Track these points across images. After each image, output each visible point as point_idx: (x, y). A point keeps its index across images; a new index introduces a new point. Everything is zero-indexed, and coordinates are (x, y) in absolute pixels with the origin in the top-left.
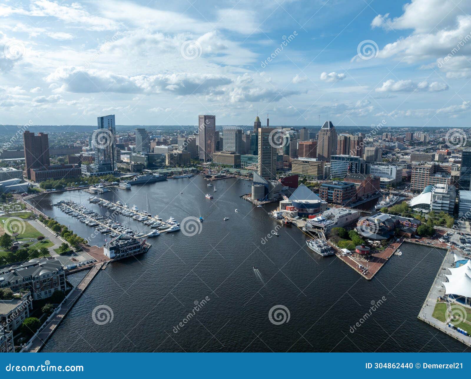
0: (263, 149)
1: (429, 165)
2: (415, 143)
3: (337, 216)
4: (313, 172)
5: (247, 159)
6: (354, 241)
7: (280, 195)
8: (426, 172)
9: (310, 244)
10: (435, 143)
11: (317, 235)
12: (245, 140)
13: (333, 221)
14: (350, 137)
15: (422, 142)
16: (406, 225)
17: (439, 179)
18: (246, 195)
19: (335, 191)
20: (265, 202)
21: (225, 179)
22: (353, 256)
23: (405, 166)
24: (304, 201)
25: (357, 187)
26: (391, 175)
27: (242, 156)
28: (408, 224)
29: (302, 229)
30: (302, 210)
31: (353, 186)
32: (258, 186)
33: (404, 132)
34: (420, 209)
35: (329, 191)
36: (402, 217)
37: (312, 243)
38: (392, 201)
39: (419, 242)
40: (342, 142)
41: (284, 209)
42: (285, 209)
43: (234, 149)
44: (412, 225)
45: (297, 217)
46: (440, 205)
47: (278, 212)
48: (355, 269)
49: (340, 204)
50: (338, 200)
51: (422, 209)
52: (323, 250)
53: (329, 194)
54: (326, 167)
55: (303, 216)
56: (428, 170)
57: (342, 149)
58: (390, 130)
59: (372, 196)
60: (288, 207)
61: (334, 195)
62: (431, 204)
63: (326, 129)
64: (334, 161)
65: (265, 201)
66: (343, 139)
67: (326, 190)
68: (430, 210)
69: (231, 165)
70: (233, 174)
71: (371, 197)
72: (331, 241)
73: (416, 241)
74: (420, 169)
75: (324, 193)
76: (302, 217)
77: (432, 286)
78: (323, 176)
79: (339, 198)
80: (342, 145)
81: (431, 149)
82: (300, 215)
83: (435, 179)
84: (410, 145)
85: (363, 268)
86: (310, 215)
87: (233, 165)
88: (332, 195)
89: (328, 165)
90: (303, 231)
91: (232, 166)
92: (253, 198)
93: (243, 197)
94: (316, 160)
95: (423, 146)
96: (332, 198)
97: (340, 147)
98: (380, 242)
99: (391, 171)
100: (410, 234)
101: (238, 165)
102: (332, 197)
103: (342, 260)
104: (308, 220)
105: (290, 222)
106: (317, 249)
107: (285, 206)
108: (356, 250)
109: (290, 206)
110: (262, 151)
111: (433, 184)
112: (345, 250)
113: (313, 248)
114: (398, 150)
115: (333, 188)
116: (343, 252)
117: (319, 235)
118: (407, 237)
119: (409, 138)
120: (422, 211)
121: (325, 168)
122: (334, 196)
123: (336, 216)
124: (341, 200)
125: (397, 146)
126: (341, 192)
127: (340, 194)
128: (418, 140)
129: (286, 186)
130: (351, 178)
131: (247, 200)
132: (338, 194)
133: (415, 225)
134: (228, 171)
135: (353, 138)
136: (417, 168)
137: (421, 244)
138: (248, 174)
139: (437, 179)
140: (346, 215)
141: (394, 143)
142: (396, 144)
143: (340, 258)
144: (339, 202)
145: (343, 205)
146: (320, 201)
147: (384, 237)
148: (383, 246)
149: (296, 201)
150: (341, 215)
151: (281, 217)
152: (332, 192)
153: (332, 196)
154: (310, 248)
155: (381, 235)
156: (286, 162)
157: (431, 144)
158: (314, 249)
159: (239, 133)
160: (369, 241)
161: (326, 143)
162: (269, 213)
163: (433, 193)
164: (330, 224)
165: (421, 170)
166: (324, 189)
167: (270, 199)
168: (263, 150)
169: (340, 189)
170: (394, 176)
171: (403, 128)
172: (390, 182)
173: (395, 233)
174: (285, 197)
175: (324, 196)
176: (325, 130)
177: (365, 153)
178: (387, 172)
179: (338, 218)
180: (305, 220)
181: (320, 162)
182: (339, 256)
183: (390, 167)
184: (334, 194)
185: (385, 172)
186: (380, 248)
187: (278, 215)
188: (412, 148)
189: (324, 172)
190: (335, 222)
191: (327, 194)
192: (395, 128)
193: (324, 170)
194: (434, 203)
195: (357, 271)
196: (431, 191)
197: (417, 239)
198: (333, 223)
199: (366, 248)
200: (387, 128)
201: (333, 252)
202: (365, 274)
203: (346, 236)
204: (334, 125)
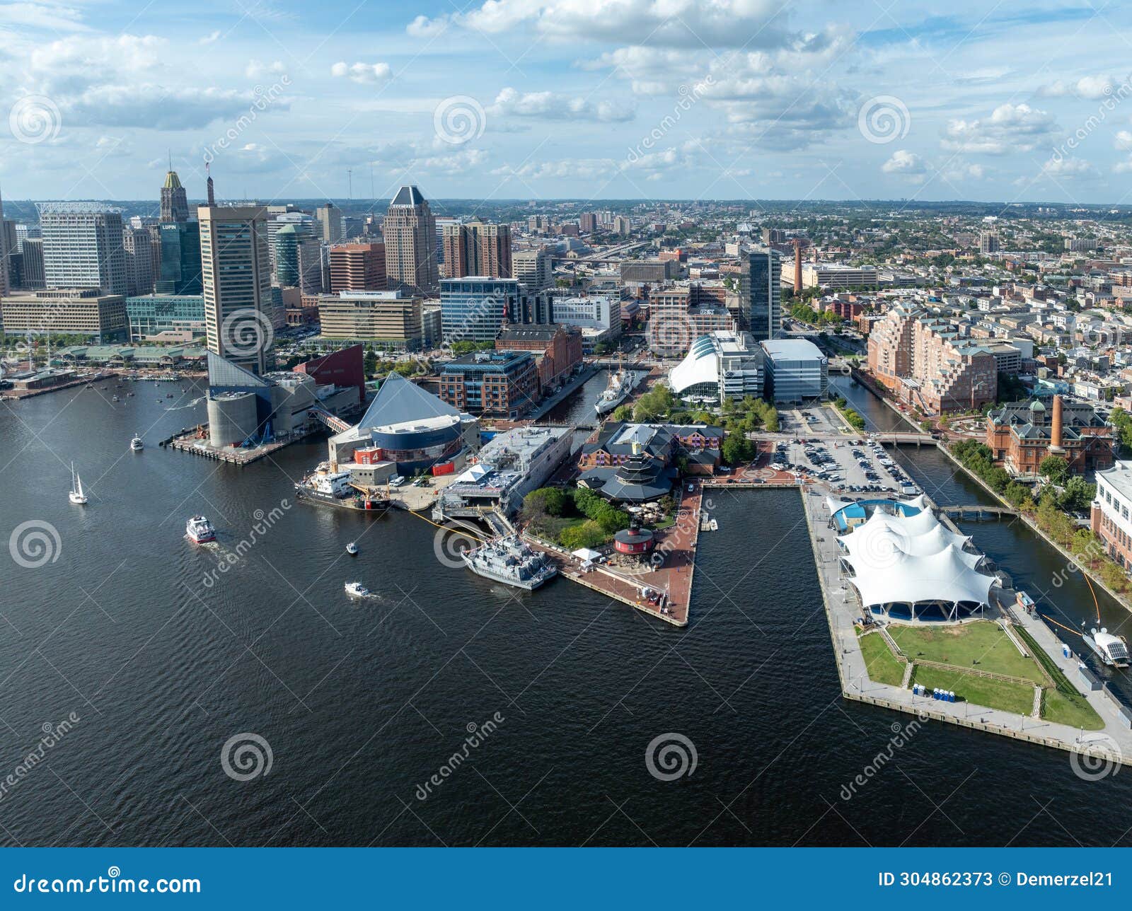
0: (221, 274)
1: (682, 288)
2: (604, 237)
3: (526, 454)
4: (391, 329)
5: (152, 309)
6: (602, 519)
7: (313, 416)
8: (680, 306)
9: (479, 562)
10: (644, 236)
11: (483, 526)
12: (130, 247)
13: (516, 470)
14: (475, 228)
15: (616, 236)
16: (694, 444)
17: (708, 319)
18: (185, 433)
19: (488, 380)
20: (265, 450)
21: (75, 386)
22: (611, 565)
23: (616, 293)
24: (411, 427)
25: (539, 361)
26: (599, 320)
27: (130, 300)
28: (698, 442)
29: (430, 518)
30: (410, 456)
31: (528, 361)
32: (233, 398)
33: (567, 212)
34: (698, 397)
35: (468, 383)
36: (679, 426)
37: (485, 558)
38: (625, 386)
39: (736, 482)
40: (457, 242)
41: (346, 462)
42: (352, 460)
43: (93, 278)
44: (707, 442)
45: (397, 480)
46: (740, 381)
47: (334, 475)
48: (633, 604)
49: (503, 415)
50: (497, 404)
51: (701, 397)
52: (525, 570)
53: (469, 392)
54: (425, 312)
55: (417, 471)
56: (684, 301)
57: (458, 260)
58: (535, 208)
59: (573, 379)
60: (362, 454)
61: (483, 392)
62: (719, 381)
63: (404, 206)
64: (450, 294)
65: (265, 443)
66: (457, 233)
67: (459, 379)
68: (719, 395)
69: (89, 333)
70: (104, 365)
71: (569, 382)
72: (533, 533)
73: (730, 481)
74: (667, 298)
75: (456, 391)
76: (413, 475)
77: (824, 595)
78: (420, 339)
79: (500, 399)
80: (457, 252)
81: (641, 251)
82: (407, 472)
83: (701, 319)
84: (595, 243)
85: (655, 594)
86: (437, 465)
87: (98, 333)
88: (478, 392)
89: (430, 307)
90: (435, 521)
91: (93, 338)
92: (214, 440)
93: (175, 442)
94: (397, 295)
95: (622, 244)
96: (480, 403)
97: (452, 256)
98: (656, 504)
99: (598, 309)
100: (710, 468)
101: (115, 331)
102: (478, 400)
103: (588, 585)
104: (431, 480)
105: (383, 502)
106: (508, 571)
107: (348, 452)
108: (619, 545)
109: (368, 450)
110: (219, 281)
111: (706, 331)
112: (585, 554)
113: (490, 573)
114: (575, 257)
115: (479, 374)
116: (580, 559)
117: (490, 523)
118: (708, 477)
119: (588, 226)
120: (701, 400)
121: (425, 316)
122: (483, 395)
123: (521, 454)
124: (507, 404)
125: (568, 248)
126: (503, 380)
127: (503, 389)
128: (607, 231)
129: (328, 383)
130: (513, 337)
131: (193, 452)
132: (495, 388)
133: (715, 442)
134: (82, 357)
135: (486, 230)
136: (660, 298)
137: (742, 485)
138: (166, 358)
139: (705, 319)
140: (546, 447)
141: (561, 239)
142: (566, 241)
143: (581, 581)
144: (500, 409)
145: (513, 415)
146: (457, 419)
147: (661, 488)
148: (668, 514)
149: (385, 430)
150: (536, 448)
151: (344, 491)
152: (478, 383)
153: (478, 396)
154: (480, 573)
155: (653, 485)
156: (293, 307)
157: (636, 237)
158: (495, 574)
159: (110, 226)
160: (632, 509)
161: (408, 247)
162: (297, 486)
163: (721, 356)
164: (513, 483)
165: (668, 301)
166: (452, 379)
167: (280, 433)
168: (221, 277)
169: (500, 372)
170: (606, 321)
171: (562, 202)
172: (600, 336)
173: (679, 471)
174: (333, 421)
175: (456, 399)
176: (401, 211)
177: (513, 268)
178: (588, 313)
179: (529, 461)
180: (425, 484)
181: (410, 300)
182: (573, 576)
183: (594, 300)
184: (483, 388)
185: (584, 312)
186: (663, 522)
187: (336, 485)
188: (601, 250)
189: (423, 328)
190: (523, 473)
191: (464, 392)
192: (545, 203)
193: (423, 323)
194: (727, 378)
195: (643, 608)
196: (714, 351)
197: (728, 476)
198: (520, 477)
199: (642, 535)
200: (526, 203)
201: (554, 570)
202: (666, 610)
203: (569, 510)
204: (425, 198)
